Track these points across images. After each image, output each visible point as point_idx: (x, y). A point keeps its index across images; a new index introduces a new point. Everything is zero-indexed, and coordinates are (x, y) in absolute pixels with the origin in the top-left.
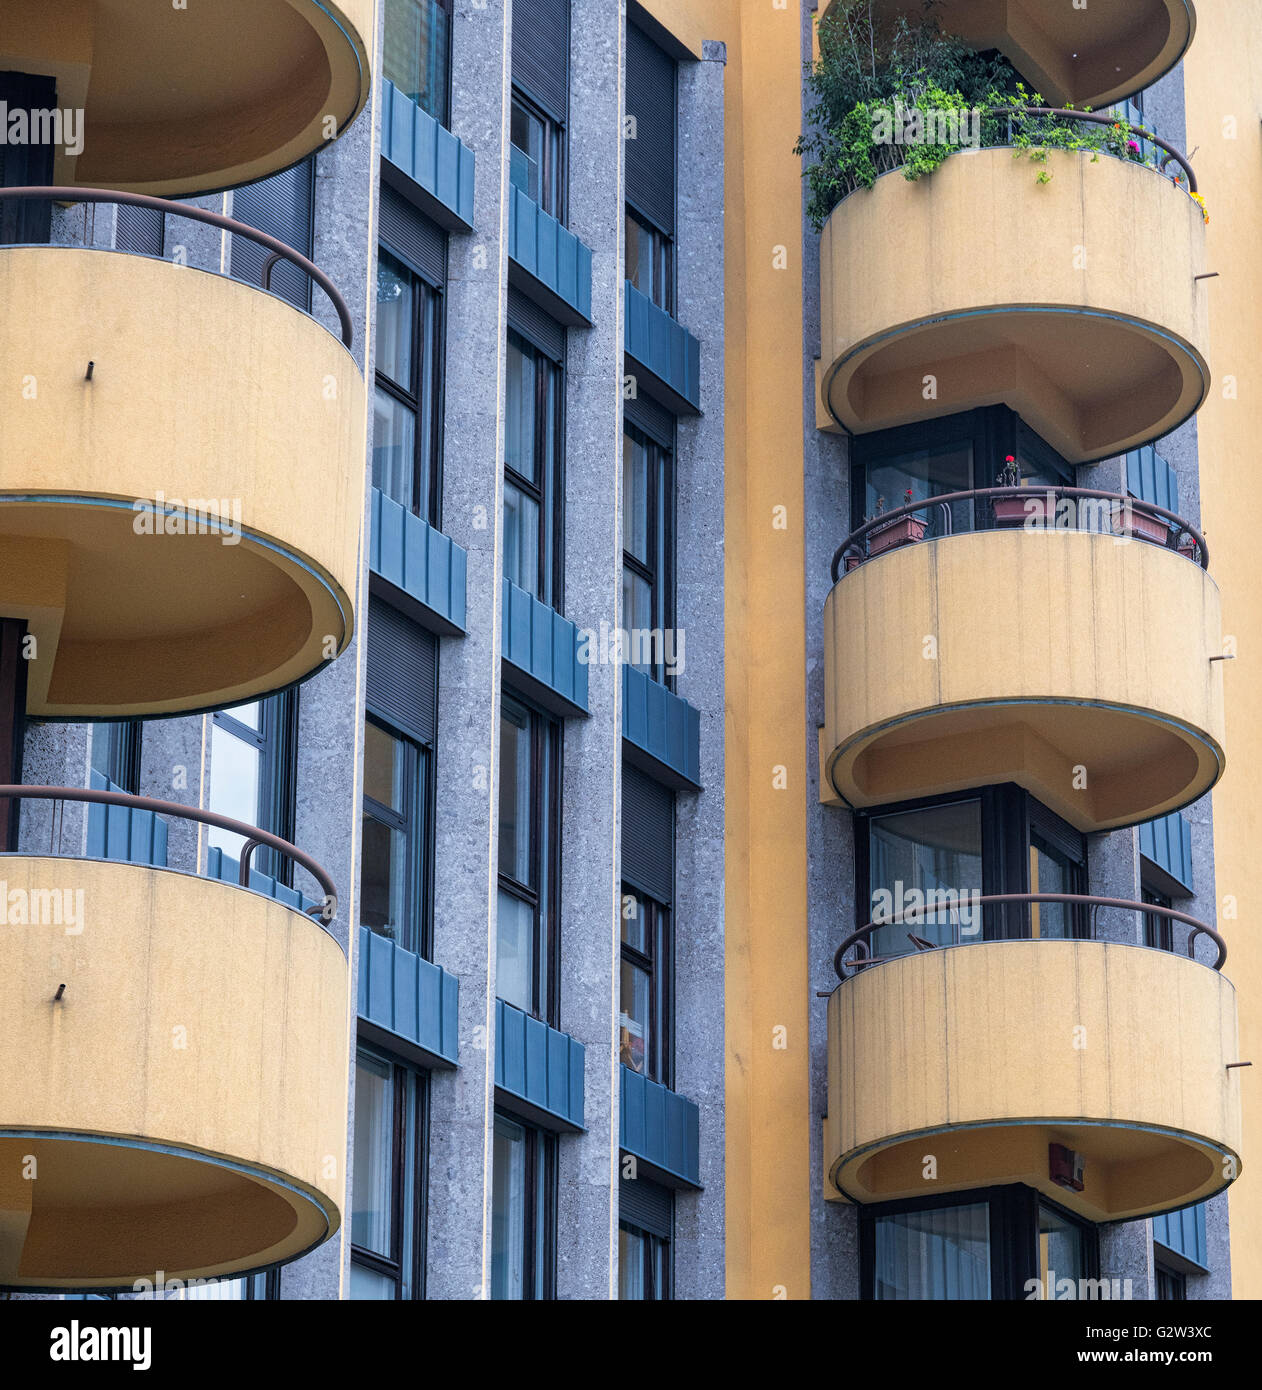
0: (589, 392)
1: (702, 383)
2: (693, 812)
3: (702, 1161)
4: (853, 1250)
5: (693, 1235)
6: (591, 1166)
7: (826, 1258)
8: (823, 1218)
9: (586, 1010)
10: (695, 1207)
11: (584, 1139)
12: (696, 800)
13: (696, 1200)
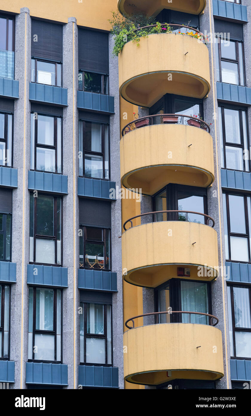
0: (67, 121)
1: (115, 106)
2: (115, 205)
3: (118, 285)
4: (153, 299)
5: (116, 302)
6: (69, 295)
7: (146, 302)
8: (145, 293)
9: (68, 260)
10: (116, 296)
11: (68, 289)
12: (115, 203)
13: (116, 295)
